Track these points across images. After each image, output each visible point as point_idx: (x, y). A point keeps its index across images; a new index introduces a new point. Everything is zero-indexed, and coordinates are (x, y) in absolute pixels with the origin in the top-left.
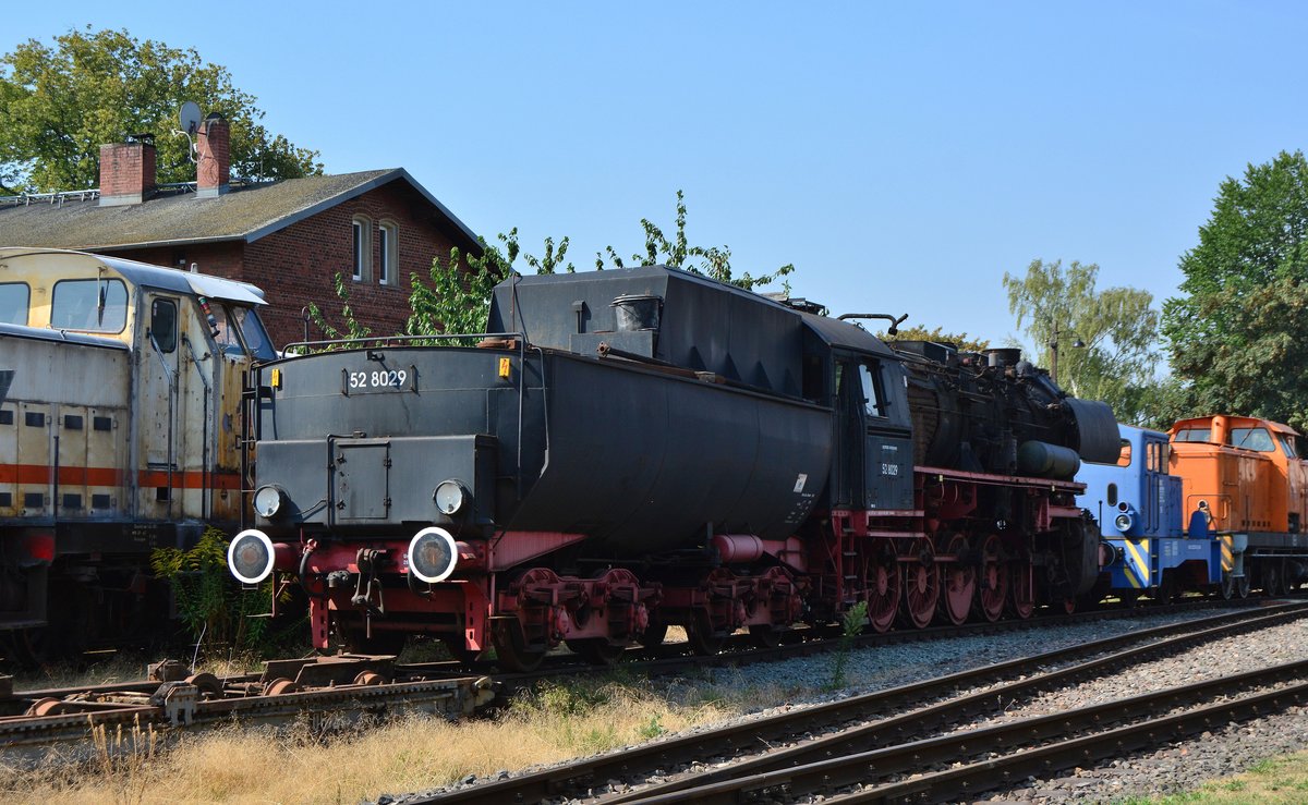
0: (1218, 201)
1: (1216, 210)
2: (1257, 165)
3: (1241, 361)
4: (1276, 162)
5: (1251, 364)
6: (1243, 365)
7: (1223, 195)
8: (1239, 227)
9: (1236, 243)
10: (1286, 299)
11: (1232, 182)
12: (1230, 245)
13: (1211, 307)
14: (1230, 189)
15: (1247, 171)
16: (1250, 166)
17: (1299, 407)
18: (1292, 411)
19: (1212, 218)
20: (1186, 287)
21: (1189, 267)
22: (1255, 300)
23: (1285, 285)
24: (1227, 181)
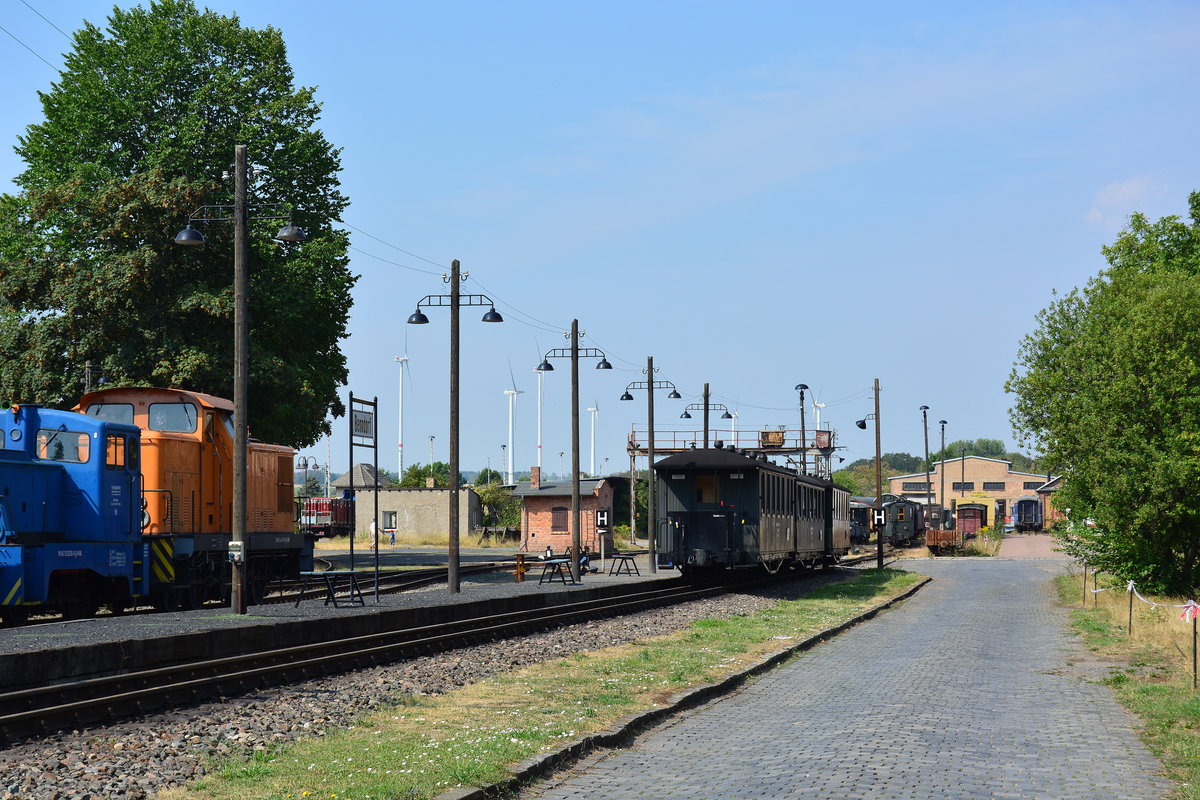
0: (70, 58)
1: (66, 70)
2: (126, 9)
3: (86, 284)
4: (154, 7)
5: (99, 290)
6: (89, 290)
7: (78, 49)
8: (96, 93)
9: (91, 117)
10: (151, 197)
11: (92, 30)
12: (82, 119)
13: (48, 206)
14: (88, 40)
15: (113, 15)
16: (116, 10)
17: (167, 353)
18: (158, 358)
19: (59, 80)
20: (24, 179)
21: (29, 152)
22: (109, 198)
23: (152, 178)
24: (84, 28)
